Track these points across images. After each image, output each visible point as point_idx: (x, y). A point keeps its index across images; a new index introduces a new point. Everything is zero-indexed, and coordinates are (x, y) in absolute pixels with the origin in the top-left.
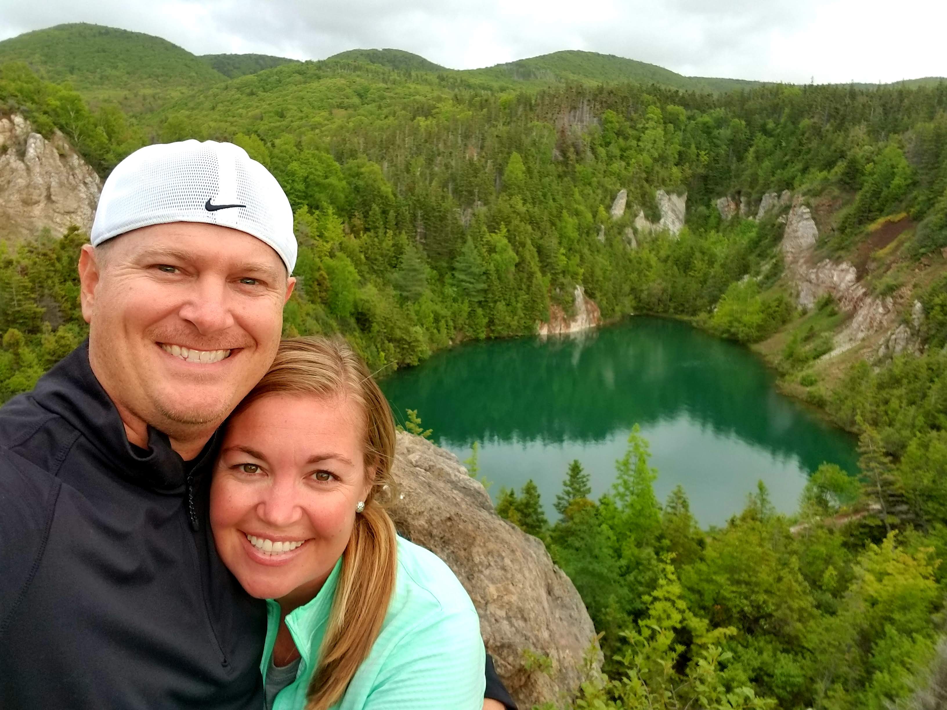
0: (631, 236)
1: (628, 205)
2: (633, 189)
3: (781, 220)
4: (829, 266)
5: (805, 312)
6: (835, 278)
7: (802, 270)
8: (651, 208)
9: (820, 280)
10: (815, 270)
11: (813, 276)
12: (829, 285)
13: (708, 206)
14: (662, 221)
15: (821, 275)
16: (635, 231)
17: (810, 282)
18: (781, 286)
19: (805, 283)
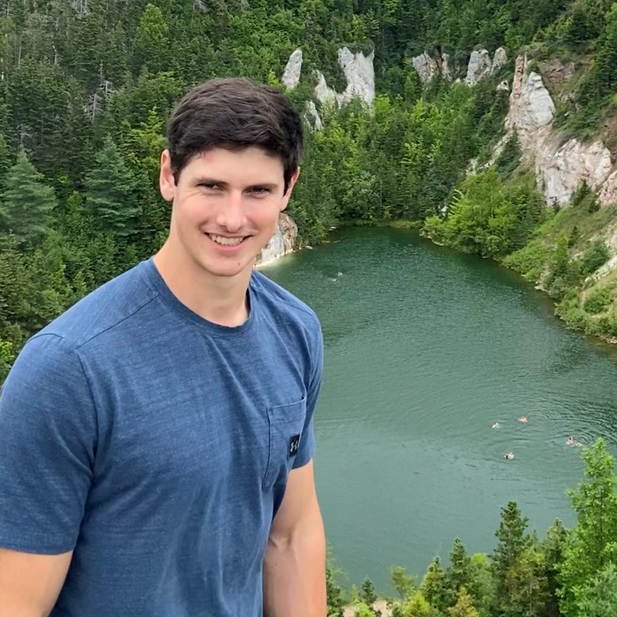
0: (314, 112)
1: (305, 70)
2: (308, 48)
3: (502, 86)
4: (577, 148)
5: (557, 208)
6: (588, 164)
7: (545, 153)
8: (333, 72)
9: (570, 166)
10: (561, 154)
11: (560, 162)
12: (582, 171)
13: (402, 65)
14: (349, 88)
15: (569, 160)
16: (318, 105)
17: (558, 169)
18: (522, 173)
19: (553, 170)
